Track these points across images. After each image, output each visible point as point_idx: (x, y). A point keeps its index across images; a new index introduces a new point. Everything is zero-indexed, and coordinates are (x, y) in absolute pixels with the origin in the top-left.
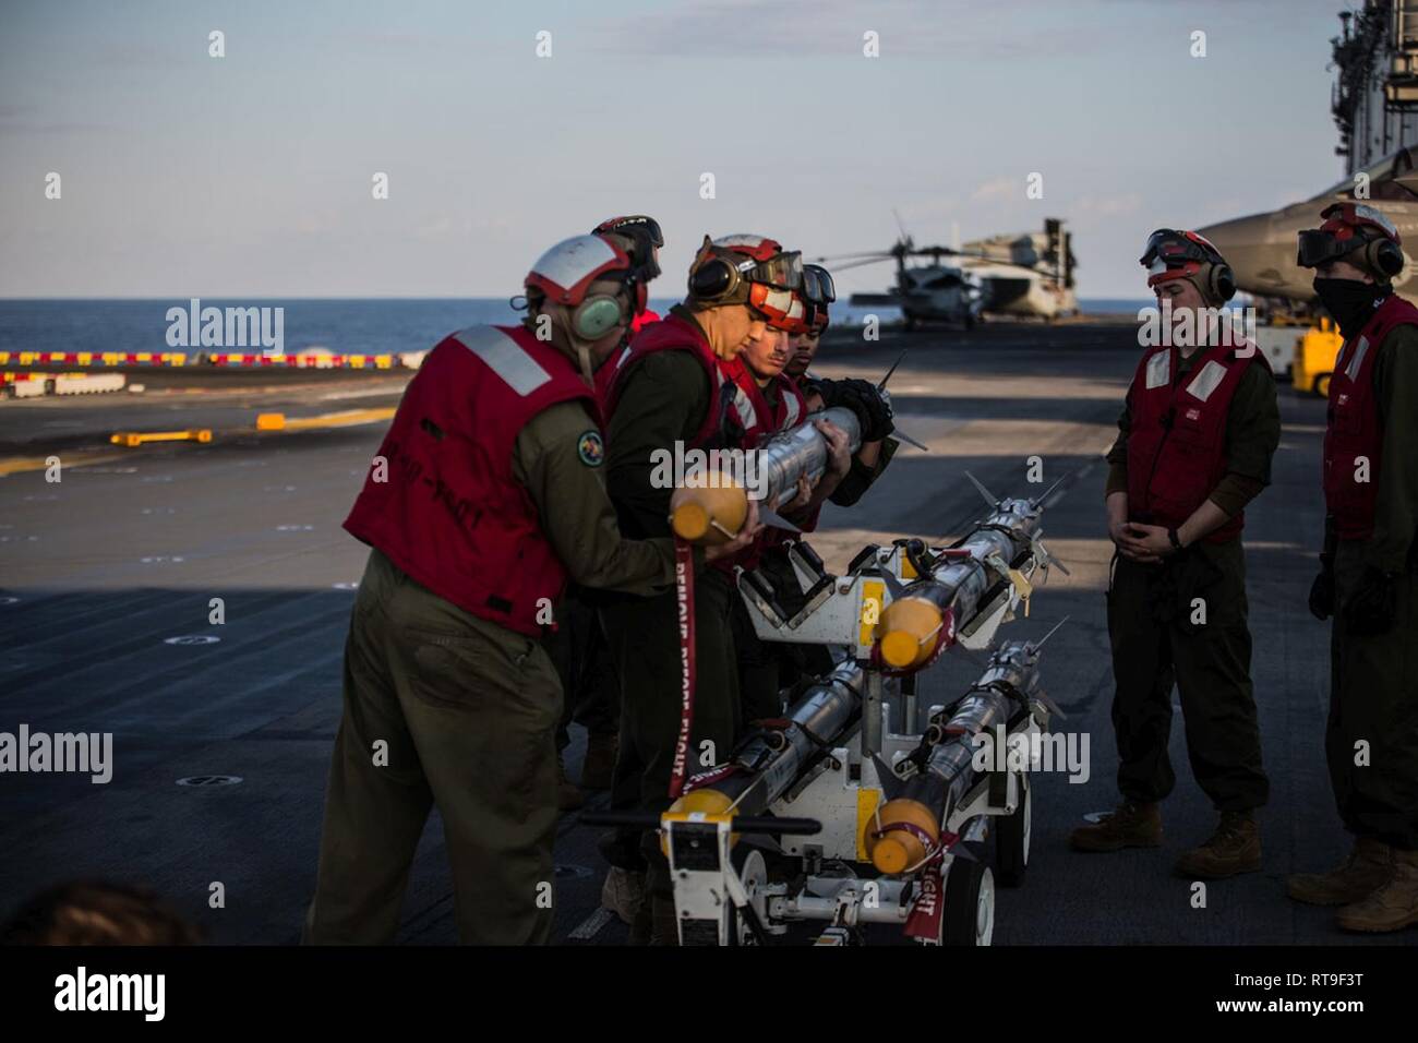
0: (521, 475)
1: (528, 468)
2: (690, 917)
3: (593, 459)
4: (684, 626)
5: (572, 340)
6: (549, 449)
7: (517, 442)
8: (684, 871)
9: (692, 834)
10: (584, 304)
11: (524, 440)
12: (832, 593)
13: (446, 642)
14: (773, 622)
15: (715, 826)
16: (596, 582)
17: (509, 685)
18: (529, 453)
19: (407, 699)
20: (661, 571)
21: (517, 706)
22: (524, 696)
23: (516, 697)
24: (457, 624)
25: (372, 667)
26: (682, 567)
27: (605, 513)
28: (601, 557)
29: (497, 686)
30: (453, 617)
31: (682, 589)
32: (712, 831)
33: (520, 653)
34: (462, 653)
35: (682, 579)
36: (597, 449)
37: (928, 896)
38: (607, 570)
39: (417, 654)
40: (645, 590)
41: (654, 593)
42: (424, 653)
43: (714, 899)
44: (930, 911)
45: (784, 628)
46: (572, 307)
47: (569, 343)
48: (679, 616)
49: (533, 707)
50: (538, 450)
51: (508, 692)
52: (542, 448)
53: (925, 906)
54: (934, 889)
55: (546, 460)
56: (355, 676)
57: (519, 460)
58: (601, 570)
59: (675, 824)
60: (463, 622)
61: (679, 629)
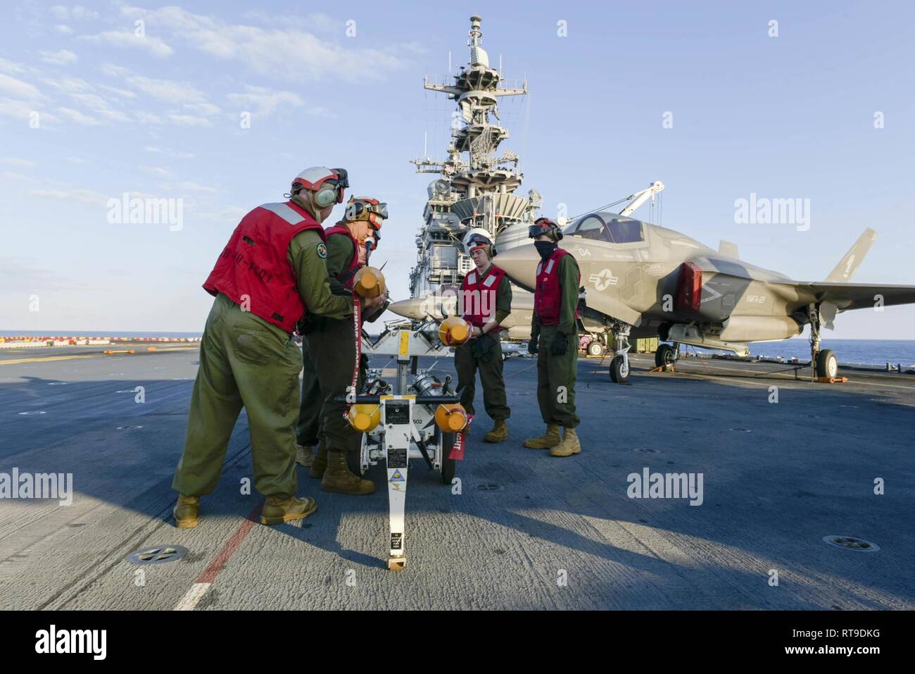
0: (291, 259)
1: (294, 256)
2: (393, 448)
3: (323, 255)
4: (357, 332)
5: (313, 208)
6: (305, 248)
7: (290, 244)
8: (391, 424)
9: (396, 405)
10: (321, 190)
11: (293, 243)
12: (389, 336)
13: (253, 333)
14: (367, 347)
15: (408, 401)
16: (319, 311)
17: (281, 353)
18: (295, 249)
19: (233, 360)
20: (347, 308)
21: (285, 363)
22: (288, 358)
23: (284, 359)
24: (259, 325)
25: (216, 347)
26: (356, 307)
27: (326, 280)
28: (323, 300)
29: (275, 353)
30: (256, 321)
31: (356, 317)
32: (406, 404)
33: (286, 340)
34: (261, 338)
35: (356, 312)
36: (325, 251)
37: (458, 442)
38: (325, 305)
39: (239, 339)
40: (339, 316)
41: (343, 317)
42: (243, 339)
43: (405, 438)
44: (459, 448)
45: (371, 349)
46: (314, 192)
47: (312, 208)
48: (354, 329)
49: (290, 363)
50: (299, 248)
51: (281, 357)
52: (301, 248)
53: (457, 446)
54: (460, 438)
55: (302, 254)
56: (206, 351)
57: (291, 253)
58: (323, 305)
59: (386, 401)
60: (261, 324)
61: (355, 334)
